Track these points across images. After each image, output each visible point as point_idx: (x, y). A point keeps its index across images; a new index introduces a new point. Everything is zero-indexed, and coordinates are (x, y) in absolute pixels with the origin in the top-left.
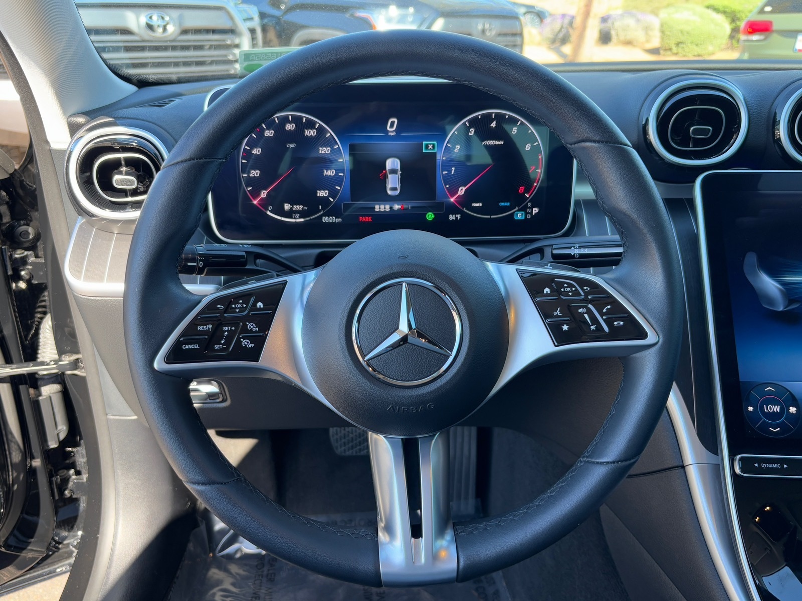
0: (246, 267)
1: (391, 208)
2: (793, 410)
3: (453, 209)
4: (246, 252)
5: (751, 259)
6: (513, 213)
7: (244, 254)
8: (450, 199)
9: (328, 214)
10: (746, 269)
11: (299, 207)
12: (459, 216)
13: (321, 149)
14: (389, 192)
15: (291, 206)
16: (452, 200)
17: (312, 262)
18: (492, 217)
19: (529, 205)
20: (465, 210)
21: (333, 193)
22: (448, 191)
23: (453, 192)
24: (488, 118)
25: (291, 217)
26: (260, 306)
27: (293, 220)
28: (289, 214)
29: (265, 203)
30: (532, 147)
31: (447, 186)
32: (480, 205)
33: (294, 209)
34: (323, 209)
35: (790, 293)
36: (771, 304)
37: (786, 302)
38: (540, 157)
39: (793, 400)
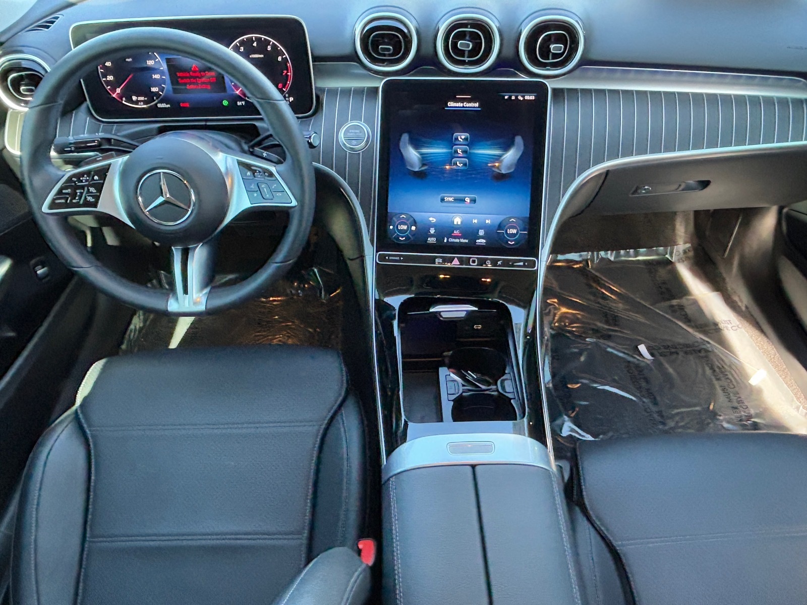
0: (102, 147)
2: (413, 228)
3: (239, 99)
5: (405, 137)
7: (99, 139)
8: (235, 91)
9: (161, 102)
10: (401, 144)
11: (142, 98)
13: (147, 61)
15: (137, 98)
16: (237, 93)
17: (155, 132)
19: (287, 95)
20: (246, 98)
21: (162, 90)
22: (234, 87)
24: (250, 41)
25: (137, 104)
26: (96, 178)
27: (140, 107)
28: (137, 102)
29: (120, 96)
30: (282, 58)
31: (233, 84)
33: (139, 99)
34: (157, 98)
35: (424, 160)
36: (412, 166)
37: (421, 165)
38: (288, 65)
39: (415, 223)
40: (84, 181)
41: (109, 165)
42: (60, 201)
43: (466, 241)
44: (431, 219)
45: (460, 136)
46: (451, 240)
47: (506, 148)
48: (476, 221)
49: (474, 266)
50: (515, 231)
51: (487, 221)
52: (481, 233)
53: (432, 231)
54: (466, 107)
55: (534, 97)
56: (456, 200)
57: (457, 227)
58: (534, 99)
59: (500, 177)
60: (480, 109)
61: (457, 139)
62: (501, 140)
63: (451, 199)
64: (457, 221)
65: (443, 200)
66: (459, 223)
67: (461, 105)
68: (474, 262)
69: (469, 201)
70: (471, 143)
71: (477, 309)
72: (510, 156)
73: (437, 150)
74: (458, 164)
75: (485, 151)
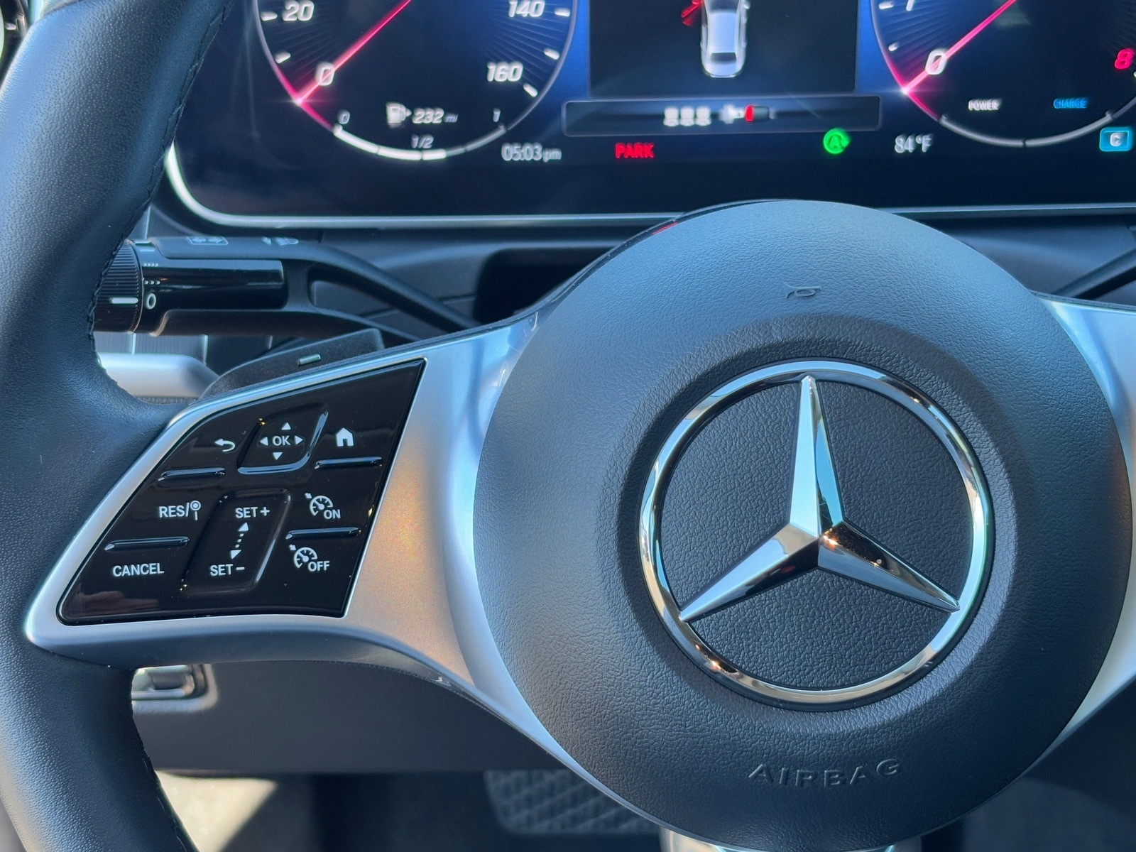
0: (288, 308)
1: (714, 116)
3: (909, 121)
4: (287, 263)
6: (1096, 133)
7: (278, 266)
8: (898, 86)
9: (517, 137)
11: (432, 116)
12: (925, 142)
14: (711, 68)
15: (409, 113)
16: (906, 90)
18: (1032, 143)
20: (945, 122)
21: (537, 72)
22: (895, 62)
23: (910, 64)
25: (407, 146)
26: (345, 441)
27: (414, 156)
28: (403, 137)
29: (329, 103)
31: (892, 48)
32: (991, 105)
33: (416, 121)
34: (505, 120)
40: (277, 455)
41: (414, 372)
42: (137, 570)
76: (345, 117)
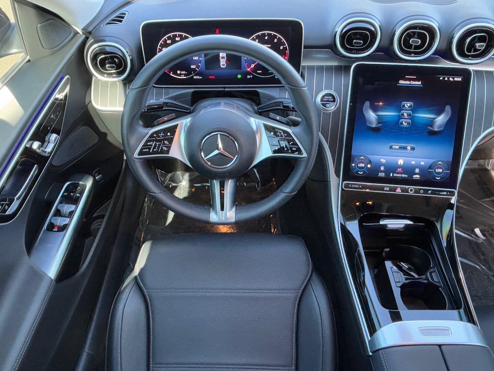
0: (163, 109)
2: (369, 166)
3: (249, 73)
4: (163, 103)
5: (367, 104)
8: (247, 69)
9: (196, 75)
10: (364, 108)
11: (184, 72)
12: (251, 76)
14: (222, 66)
16: (249, 70)
18: (266, 77)
20: (254, 74)
21: (198, 67)
22: (247, 66)
23: (249, 66)
24: (264, 35)
26: (169, 134)
27: (182, 78)
28: (180, 75)
29: (169, 71)
30: (283, 48)
31: (246, 64)
32: (261, 72)
33: (181, 73)
34: (194, 73)
35: (380, 120)
36: (370, 123)
37: (377, 123)
38: (287, 52)
39: (370, 162)
40: (161, 136)
41: (176, 126)
42: (146, 150)
43: (406, 176)
44: (382, 160)
45: (407, 104)
46: (395, 175)
47: (439, 113)
48: (414, 163)
49: (411, 193)
50: (441, 171)
51: (422, 163)
52: (417, 171)
53: (382, 168)
54: (412, 84)
55: (461, 79)
56: (401, 148)
57: (400, 167)
58: (461, 80)
59: (433, 133)
60: (422, 86)
61: (404, 106)
62: (436, 108)
63: (397, 147)
64: (401, 162)
65: (391, 147)
66: (402, 164)
67: (409, 83)
68: (411, 190)
69: (410, 149)
70: (414, 109)
71: (412, 223)
72: (441, 120)
73: (389, 114)
74: (404, 124)
75: (424, 115)
76: (172, 73)
